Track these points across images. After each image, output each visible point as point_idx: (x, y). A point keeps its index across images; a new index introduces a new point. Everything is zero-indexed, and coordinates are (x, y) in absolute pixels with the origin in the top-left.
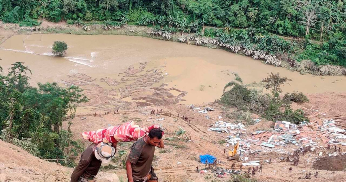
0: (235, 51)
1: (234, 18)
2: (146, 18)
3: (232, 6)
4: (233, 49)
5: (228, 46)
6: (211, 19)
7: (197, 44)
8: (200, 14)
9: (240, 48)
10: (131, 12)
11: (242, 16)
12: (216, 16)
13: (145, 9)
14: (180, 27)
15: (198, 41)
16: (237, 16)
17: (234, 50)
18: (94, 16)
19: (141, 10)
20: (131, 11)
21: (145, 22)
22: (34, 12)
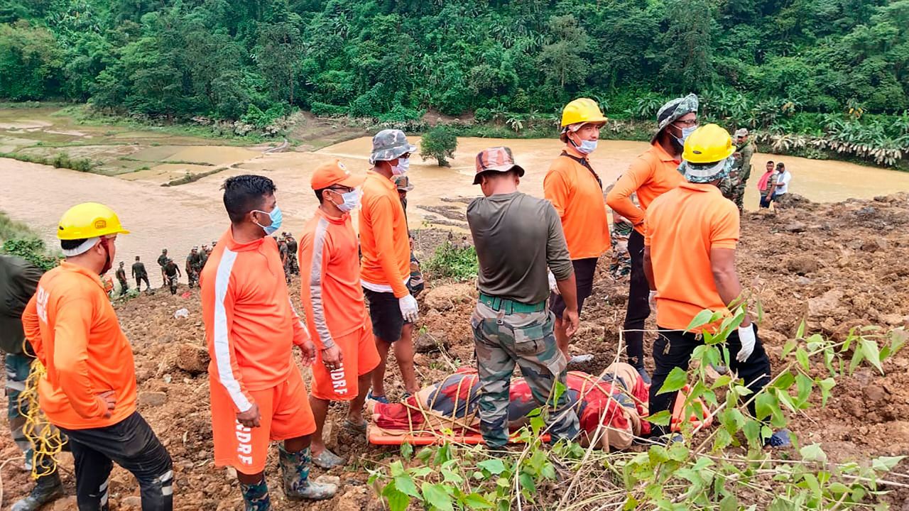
0: (886, 162)
1: (872, 89)
2: (649, 101)
3: (865, 61)
4: (879, 156)
5: (865, 149)
6: (808, 94)
7: (777, 148)
8: (780, 83)
9: (899, 152)
10: (612, 94)
11: (893, 83)
12: (823, 87)
13: (645, 87)
14: (730, 114)
15: (779, 144)
16: (878, 83)
17: (884, 159)
18: (533, 103)
19: (635, 89)
20: (615, 92)
21: (644, 110)
22: (412, 96)
